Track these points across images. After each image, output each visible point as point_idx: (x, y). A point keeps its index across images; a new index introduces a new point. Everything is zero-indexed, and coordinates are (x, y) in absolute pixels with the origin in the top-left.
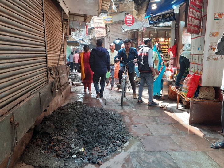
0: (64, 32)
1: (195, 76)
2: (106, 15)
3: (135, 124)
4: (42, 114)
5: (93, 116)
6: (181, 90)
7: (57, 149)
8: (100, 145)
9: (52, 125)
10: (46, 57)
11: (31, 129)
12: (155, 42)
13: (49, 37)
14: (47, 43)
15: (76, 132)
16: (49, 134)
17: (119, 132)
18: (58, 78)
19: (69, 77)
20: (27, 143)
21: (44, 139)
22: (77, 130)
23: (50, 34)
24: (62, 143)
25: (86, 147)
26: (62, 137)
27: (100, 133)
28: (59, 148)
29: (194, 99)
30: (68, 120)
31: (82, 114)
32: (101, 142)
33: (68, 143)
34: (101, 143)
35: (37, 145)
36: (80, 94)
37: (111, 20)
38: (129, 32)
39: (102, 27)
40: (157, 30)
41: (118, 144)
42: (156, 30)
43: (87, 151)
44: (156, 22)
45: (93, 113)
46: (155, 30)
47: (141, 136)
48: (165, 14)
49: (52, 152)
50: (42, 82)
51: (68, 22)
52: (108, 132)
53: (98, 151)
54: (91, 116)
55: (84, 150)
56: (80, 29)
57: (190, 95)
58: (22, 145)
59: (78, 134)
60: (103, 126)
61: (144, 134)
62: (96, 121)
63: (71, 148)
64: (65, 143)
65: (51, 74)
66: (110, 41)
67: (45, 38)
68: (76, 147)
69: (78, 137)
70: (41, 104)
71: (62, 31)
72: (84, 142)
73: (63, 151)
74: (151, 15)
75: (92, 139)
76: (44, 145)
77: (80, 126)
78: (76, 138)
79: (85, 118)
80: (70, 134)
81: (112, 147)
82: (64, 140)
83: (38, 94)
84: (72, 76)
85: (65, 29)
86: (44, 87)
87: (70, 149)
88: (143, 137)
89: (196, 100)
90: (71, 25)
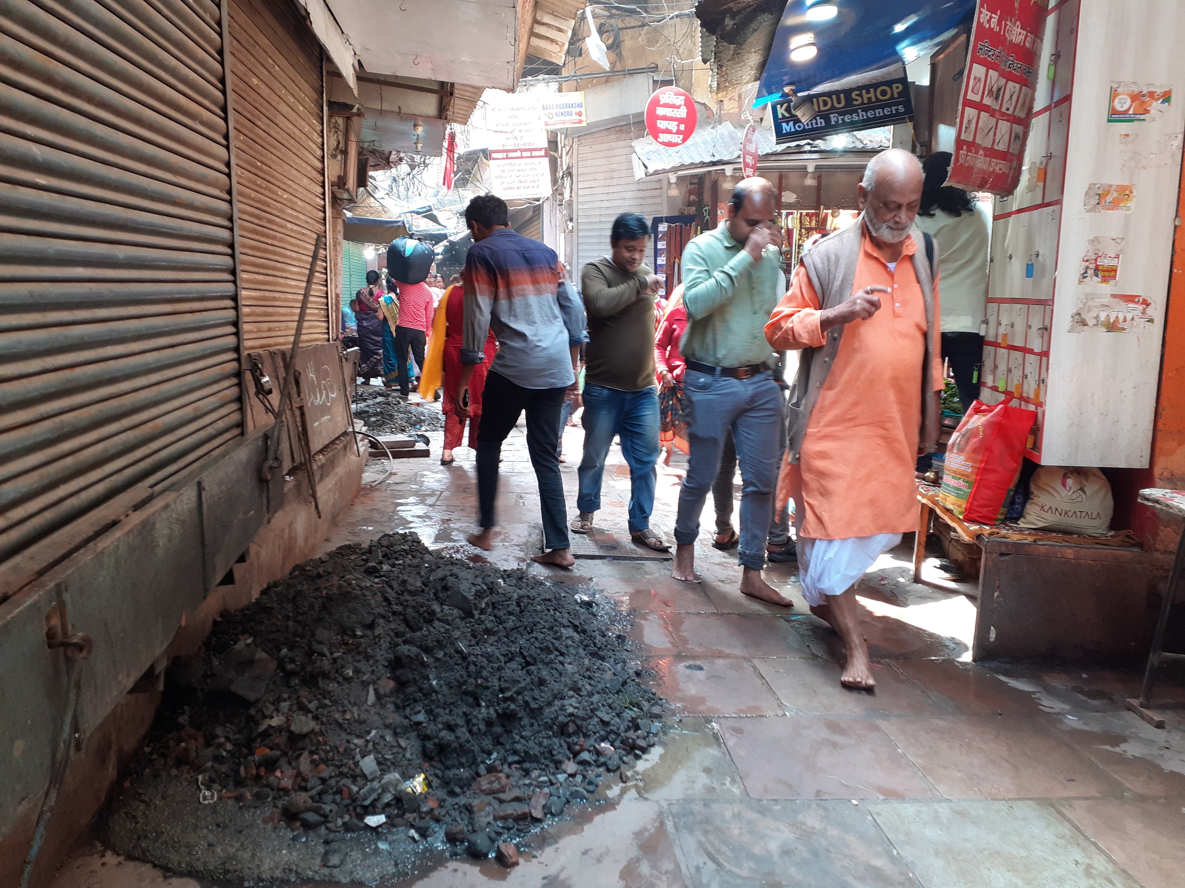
0: (333, 169)
1: (1007, 412)
2: (554, 86)
3: (694, 657)
4: (209, 599)
5: (476, 613)
6: (936, 482)
7: (287, 782)
8: (510, 765)
9: (261, 655)
10: (235, 298)
11: (149, 676)
12: (809, 230)
13: (253, 194)
14: (243, 228)
15: (385, 696)
16: (247, 704)
17: (612, 699)
18: (297, 413)
19: (353, 406)
20: (126, 748)
21: (219, 731)
22: (392, 684)
23: (259, 181)
24: (312, 753)
25: (438, 772)
26: (316, 718)
27: (511, 699)
28: (299, 774)
29: (1004, 532)
30: (344, 630)
31: (420, 599)
32: (518, 746)
33: (341, 750)
34: (515, 752)
35: (180, 762)
36: (412, 500)
37: (580, 114)
38: (673, 178)
39: (531, 150)
40: (817, 167)
41: (602, 760)
42: (811, 169)
43: (441, 793)
44: (813, 129)
45: (479, 595)
46: (805, 167)
47: (722, 721)
48: (860, 88)
49: (258, 796)
50: (210, 430)
51: (355, 119)
52: (555, 697)
53: (502, 796)
54: (468, 614)
55: (429, 785)
56: (417, 158)
57: (984, 511)
58: (103, 760)
59: (397, 706)
60: (528, 664)
61: (743, 711)
62: (492, 639)
63: (357, 776)
64: (326, 752)
65: (262, 391)
66: (570, 225)
67: (230, 202)
68: (383, 772)
69: (395, 718)
70: (203, 545)
71: (319, 165)
72: (429, 745)
73: (319, 794)
74: (787, 89)
75: (470, 731)
76: (218, 759)
77: (405, 660)
78: (387, 726)
79: (436, 623)
80: (355, 704)
81: (573, 776)
82: (321, 733)
83: (189, 494)
84: (370, 402)
85: (334, 156)
86: (223, 455)
87: (354, 781)
88: (737, 725)
89: (1015, 537)
90: (368, 135)
